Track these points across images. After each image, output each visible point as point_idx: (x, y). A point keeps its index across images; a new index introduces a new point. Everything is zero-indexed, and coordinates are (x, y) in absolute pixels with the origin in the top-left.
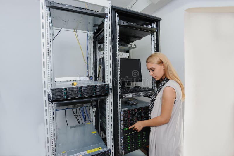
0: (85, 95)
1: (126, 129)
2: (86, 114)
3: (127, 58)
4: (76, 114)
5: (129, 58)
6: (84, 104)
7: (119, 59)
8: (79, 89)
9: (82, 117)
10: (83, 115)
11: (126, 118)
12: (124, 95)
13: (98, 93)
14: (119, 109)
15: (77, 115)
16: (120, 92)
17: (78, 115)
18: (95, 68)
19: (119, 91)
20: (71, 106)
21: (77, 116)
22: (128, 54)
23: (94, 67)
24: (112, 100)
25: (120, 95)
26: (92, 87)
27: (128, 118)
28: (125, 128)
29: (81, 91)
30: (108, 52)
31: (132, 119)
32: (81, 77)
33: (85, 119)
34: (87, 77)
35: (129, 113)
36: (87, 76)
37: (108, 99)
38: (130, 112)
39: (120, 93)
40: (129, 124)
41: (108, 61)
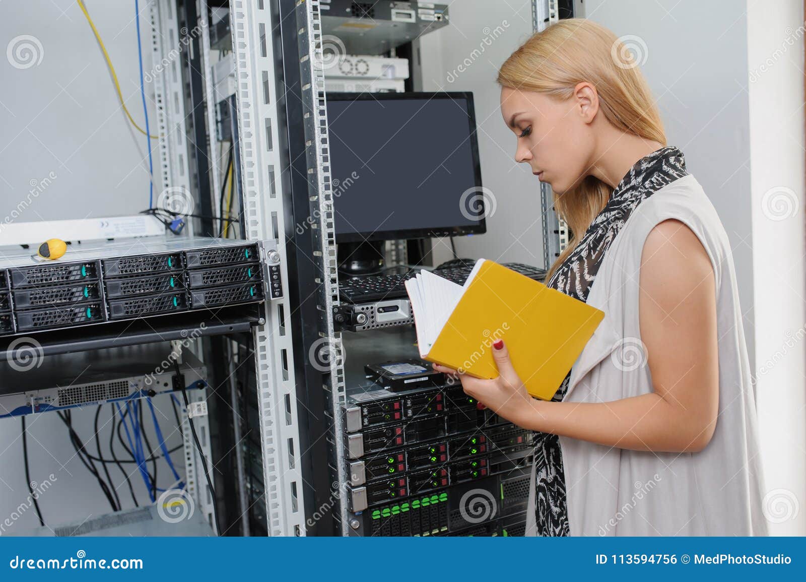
0: (117, 309)
1: (386, 512)
2: (157, 450)
3: (400, 88)
4: (94, 453)
5: (416, 89)
6: (131, 381)
7: (321, 95)
8: (83, 278)
9: (134, 470)
10: (137, 459)
11: (382, 444)
12: (358, 308)
13: (199, 300)
14: (336, 395)
15: (101, 460)
16: (337, 293)
17: (107, 456)
18: (195, 162)
19: (331, 289)
20: (53, 395)
21: (99, 465)
22: (401, 67)
23: (192, 155)
24: (286, 342)
25: (337, 311)
26: (155, 260)
27: (394, 449)
28: (380, 507)
29: (95, 291)
30: (253, 56)
31: (420, 452)
32: (113, 221)
33: (154, 481)
34: (149, 218)
35: (397, 416)
36: (147, 212)
37: (266, 333)
38: (406, 408)
39: (335, 298)
40: (402, 483)
41: (256, 105)
